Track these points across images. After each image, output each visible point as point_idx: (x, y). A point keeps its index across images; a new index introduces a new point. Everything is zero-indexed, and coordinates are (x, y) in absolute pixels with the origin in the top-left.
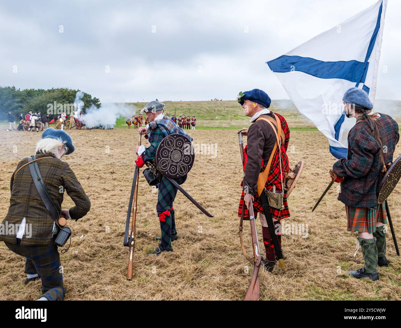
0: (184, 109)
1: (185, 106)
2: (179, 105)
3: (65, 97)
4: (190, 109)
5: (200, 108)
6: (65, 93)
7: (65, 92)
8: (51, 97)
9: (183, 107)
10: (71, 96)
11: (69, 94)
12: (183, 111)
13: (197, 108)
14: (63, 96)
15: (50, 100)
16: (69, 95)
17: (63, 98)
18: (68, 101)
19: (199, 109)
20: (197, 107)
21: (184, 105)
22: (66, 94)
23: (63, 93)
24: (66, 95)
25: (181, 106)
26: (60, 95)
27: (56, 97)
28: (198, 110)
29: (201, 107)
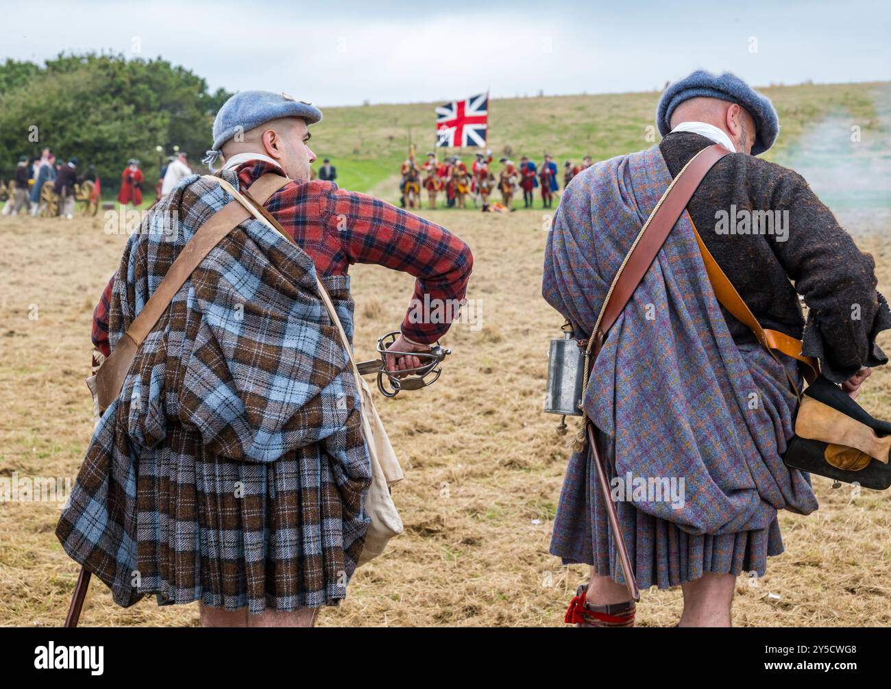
0: (566, 129)
1: (567, 117)
2: (541, 111)
3: (118, 91)
4: (590, 129)
5: (630, 123)
6: (119, 73)
7: (120, 68)
8: (65, 91)
9: (561, 119)
10: (141, 86)
11: (134, 77)
12: (566, 137)
13: (620, 122)
14: (111, 85)
15: (64, 104)
16: (133, 83)
17: (114, 95)
18: (133, 107)
19: (630, 128)
20: (619, 117)
21: (558, 112)
22: (123, 78)
23: (112, 72)
24: (124, 83)
25: (553, 117)
26: (101, 83)
27: (84, 93)
28: (628, 131)
29: (635, 119)
